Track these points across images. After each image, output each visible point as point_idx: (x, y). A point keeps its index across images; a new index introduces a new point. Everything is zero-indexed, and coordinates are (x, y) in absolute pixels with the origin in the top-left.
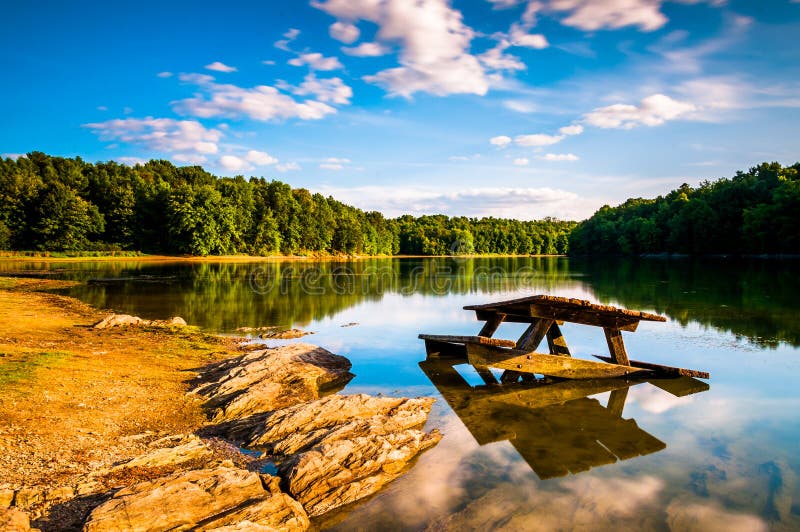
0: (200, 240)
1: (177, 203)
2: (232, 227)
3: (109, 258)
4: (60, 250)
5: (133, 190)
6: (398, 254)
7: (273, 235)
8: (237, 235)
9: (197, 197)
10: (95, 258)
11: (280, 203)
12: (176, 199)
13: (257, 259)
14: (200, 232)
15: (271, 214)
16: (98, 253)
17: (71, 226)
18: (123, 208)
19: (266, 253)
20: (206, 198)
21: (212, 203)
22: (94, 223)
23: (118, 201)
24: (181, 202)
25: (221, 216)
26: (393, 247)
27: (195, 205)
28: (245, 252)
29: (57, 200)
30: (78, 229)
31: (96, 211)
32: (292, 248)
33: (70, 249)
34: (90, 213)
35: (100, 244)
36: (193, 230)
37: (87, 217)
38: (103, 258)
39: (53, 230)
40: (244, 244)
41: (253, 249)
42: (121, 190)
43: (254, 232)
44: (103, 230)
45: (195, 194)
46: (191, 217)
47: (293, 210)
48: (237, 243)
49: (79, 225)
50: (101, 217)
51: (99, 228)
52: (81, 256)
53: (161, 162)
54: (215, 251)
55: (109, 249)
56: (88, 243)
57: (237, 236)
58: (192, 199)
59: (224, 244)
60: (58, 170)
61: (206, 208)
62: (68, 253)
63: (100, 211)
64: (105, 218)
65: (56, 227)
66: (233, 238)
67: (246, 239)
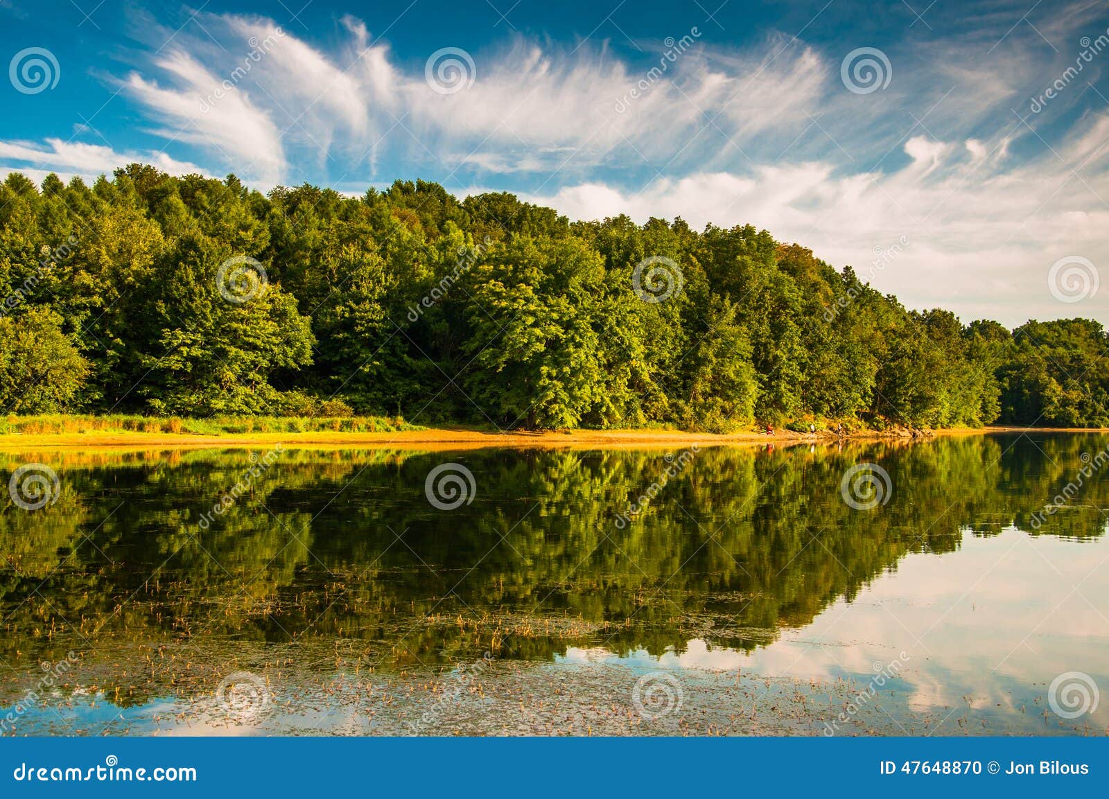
0: (559, 385)
1: (500, 287)
2: (639, 350)
3: (327, 434)
4: (204, 412)
5: (383, 253)
6: (996, 423)
7: (738, 374)
8: (646, 371)
9: (548, 269)
10: (292, 436)
11: (753, 285)
12: (497, 275)
13: (699, 440)
14: (556, 363)
15: (732, 314)
16: (301, 422)
17: (233, 351)
18: (359, 300)
19: (721, 422)
20: (571, 273)
21: (584, 286)
22: (288, 342)
23: (345, 283)
24: (510, 283)
25: (611, 320)
26: (984, 408)
27: (543, 290)
28: (667, 419)
29: (199, 279)
30: (249, 357)
31: (292, 310)
32: (783, 409)
33: (229, 412)
34: (278, 315)
35: (297, 397)
36: (539, 358)
37: (271, 327)
38: (313, 435)
39: (190, 358)
40: (664, 398)
41: (689, 411)
42: (351, 252)
43: (689, 365)
44: (308, 360)
45: (544, 260)
46: (535, 325)
47: (783, 303)
48: (646, 397)
49: (254, 347)
50: (303, 325)
51: (300, 354)
52: (257, 429)
53: (421, 187)
54: (591, 419)
55: (323, 412)
56: (273, 394)
57: (646, 377)
58: (537, 275)
59: (615, 400)
60: (194, 206)
61: (573, 300)
62: (226, 421)
63: (303, 309)
64: (313, 327)
65: (196, 352)
66: (635, 383)
67: (668, 385)
